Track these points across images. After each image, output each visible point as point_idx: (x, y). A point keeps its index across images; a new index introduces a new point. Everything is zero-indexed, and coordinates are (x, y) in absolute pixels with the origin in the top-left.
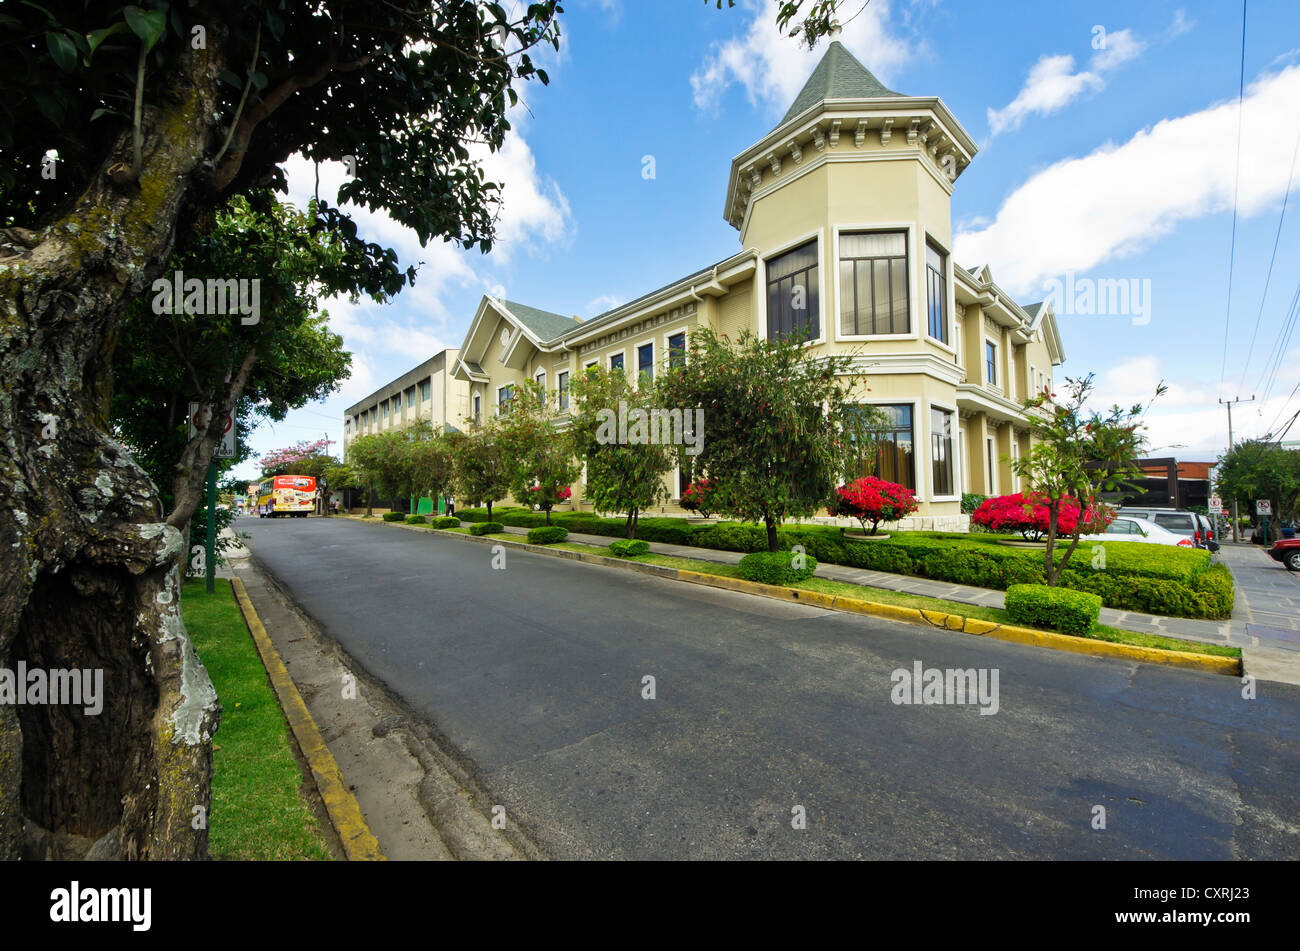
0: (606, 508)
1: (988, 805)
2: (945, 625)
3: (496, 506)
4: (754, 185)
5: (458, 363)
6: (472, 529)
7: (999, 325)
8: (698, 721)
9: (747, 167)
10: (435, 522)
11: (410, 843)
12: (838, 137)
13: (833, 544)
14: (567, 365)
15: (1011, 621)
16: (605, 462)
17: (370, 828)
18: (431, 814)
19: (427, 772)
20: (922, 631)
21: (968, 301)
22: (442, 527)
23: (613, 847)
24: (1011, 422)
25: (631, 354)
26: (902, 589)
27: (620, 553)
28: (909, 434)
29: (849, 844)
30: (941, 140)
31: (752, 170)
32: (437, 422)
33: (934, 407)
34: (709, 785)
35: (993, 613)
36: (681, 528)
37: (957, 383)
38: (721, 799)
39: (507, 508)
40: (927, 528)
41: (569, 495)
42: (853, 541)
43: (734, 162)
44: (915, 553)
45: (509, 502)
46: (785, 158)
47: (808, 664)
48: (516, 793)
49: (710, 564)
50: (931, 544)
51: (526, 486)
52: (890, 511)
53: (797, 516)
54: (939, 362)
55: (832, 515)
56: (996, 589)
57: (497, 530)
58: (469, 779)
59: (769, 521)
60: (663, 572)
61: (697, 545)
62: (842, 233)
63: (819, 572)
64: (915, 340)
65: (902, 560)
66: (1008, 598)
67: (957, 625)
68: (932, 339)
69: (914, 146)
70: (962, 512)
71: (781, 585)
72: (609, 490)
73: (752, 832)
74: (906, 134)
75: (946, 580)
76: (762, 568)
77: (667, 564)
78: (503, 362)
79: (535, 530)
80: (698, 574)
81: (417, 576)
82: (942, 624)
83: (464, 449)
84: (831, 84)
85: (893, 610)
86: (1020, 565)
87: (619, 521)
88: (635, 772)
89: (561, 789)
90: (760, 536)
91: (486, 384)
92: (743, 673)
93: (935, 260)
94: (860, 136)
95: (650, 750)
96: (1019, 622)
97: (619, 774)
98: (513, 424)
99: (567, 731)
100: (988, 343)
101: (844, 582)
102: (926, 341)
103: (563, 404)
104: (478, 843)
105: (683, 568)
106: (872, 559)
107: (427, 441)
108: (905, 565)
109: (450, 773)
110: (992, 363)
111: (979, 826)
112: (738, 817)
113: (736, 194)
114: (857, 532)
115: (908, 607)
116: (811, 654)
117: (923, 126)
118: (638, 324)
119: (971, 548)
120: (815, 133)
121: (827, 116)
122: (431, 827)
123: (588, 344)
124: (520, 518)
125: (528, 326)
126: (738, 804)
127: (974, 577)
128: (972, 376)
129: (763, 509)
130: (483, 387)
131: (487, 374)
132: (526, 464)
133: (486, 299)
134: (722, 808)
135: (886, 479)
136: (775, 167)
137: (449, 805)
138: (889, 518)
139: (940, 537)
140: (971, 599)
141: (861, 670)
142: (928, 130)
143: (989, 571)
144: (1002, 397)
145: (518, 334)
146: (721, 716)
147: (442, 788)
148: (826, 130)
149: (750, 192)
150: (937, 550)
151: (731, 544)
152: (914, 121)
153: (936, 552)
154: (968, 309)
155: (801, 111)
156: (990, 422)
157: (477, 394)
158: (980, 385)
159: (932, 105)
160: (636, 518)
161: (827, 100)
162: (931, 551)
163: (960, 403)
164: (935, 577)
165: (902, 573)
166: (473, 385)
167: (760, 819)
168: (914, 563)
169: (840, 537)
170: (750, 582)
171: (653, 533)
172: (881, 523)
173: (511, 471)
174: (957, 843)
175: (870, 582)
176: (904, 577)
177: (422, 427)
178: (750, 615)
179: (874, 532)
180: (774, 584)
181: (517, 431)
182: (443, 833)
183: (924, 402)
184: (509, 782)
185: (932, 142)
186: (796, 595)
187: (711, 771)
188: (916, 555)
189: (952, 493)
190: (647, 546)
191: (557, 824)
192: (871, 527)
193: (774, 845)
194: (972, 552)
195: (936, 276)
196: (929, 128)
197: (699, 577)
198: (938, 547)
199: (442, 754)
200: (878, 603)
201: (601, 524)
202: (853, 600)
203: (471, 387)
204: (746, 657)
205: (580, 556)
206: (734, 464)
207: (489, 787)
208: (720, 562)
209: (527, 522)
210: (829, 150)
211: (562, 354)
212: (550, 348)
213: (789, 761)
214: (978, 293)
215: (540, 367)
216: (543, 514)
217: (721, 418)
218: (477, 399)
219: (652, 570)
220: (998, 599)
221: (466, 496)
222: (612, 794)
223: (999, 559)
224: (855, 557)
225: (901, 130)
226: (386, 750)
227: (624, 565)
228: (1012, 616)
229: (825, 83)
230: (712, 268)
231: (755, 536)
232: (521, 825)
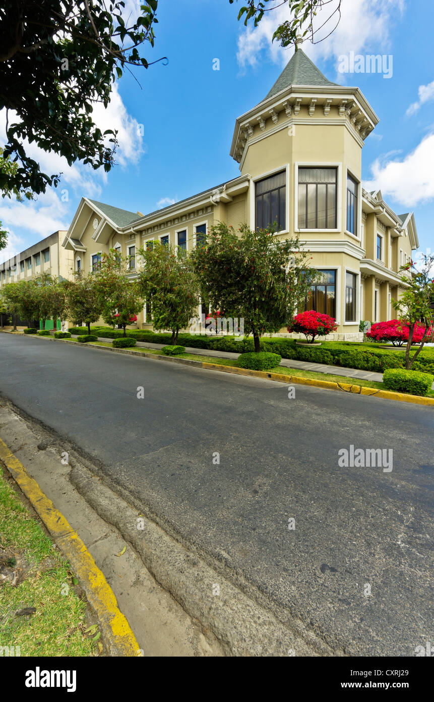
0: (161, 327)
1: (378, 477)
2: (351, 390)
3: (93, 326)
4: (248, 135)
5: (66, 239)
6: (78, 338)
7: (384, 225)
8: (222, 439)
9: (245, 125)
10: (56, 335)
11: (69, 503)
12: (299, 109)
13: (290, 348)
14: (134, 242)
15: (384, 388)
16: (160, 300)
17: (46, 495)
18: (78, 488)
19: (73, 467)
20: (339, 393)
21: (368, 211)
22: (60, 338)
23: (183, 501)
24: (388, 281)
25: (173, 236)
26: (328, 372)
27: (168, 353)
28: (334, 287)
29: (307, 497)
30: (358, 114)
31: (248, 126)
32: (54, 274)
33: (348, 272)
34: (231, 470)
35: (376, 384)
36: (203, 339)
37: (361, 258)
38: (238, 477)
39: (99, 327)
40: (341, 340)
41: (136, 320)
42: (301, 346)
43: (237, 120)
44: (335, 353)
45: (101, 323)
46: (267, 120)
47: (280, 411)
48: (126, 476)
49: (221, 359)
50: (343, 348)
51: (111, 314)
52: (322, 330)
53: (270, 332)
54: (353, 246)
55: (290, 332)
56: (377, 372)
57: (94, 340)
58: (98, 470)
59: (255, 334)
60: (193, 364)
61: (212, 349)
62: (300, 168)
63: (282, 363)
64: (339, 233)
65: (327, 357)
66: (385, 376)
67: (357, 390)
68: (348, 232)
69: (343, 116)
70: (360, 331)
71: (261, 370)
72: (161, 317)
73: (256, 492)
74: (339, 109)
75: (351, 367)
76: (251, 361)
77: (196, 359)
78: (95, 239)
79: (117, 340)
80: (214, 365)
81: (50, 365)
82: (349, 390)
83: (73, 291)
84: (296, 75)
85: (323, 383)
86: (391, 359)
87: (167, 335)
88: (190, 465)
89: (150, 474)
90: (249, 344)
91: (84, 252)
92: (244, 416)
93: (352, 185)
94: (312, 109)
95: (197, 454)
96: (390, 389)
97: (182, 466)
98: (103, 277)
99: (150, 445)
100: (378, 236)
101: (295, 368)
102: (345, 233)
103: (132, 266)
104: (107, 502)
105: (205, 361)
106: (311, 356)
107: (50, 286)
108: (329, 359)
109: (87, 467)
110: (380, 248)
111: (373, 487)
112: (248, 485)
113: (238, 141)
114: (303, 342)
115: (330, 381)
116: (281, 406)
117: (349, 105)
118: (178, 218)
119: (365, 350)
120: (286, 105)
121: (293, 95)
122: (79, 495)
123: (147, 230)
124: (107, 333)
125: (110, 218)
126: (247, 479)
127: (366, 366)
128: (369, 254)
129: (252, 328)
130: (82, 255)
131: (84, 246)
132: (111, 301)
133: (83, 200)
134: (239, 481)
135: (320, 311)
136: (262, 125)
137: (88, 483)
138: (321, 334)
139: (348, 344)
140: (364, 377)
141: (308, 413)
142: (351, 107)
143: (374, 362)
144: (384, 267)
145: (104, 222)
146: (234, 437)
147: (83, 475)
148: (292, 104)
149: (246, 140)
150: (347, 351)
151: (232, 348)
152: (343, 102)
153: (346, 352)
154: (369, 215)
155: (278, 91)
156: (377, 281)
157: (78, 258)
158: (373, 260)
159: (354, 92)
160: (177, 333)
161: (294, 86)
162: (344, 352)
163: (361, 269)
164: (345, 366)
165: (327, 364)
166: (76, 253)
167: (260, 486)
168: (334, 359)
169: (294, 344)
170: (243, 369)
171: (186, 342)
172: (317, 336)
173: (102, 305)
174: (362, 496)
175: (310, 369)
176: (328, 366)
177: (46, 277)
178: (245, 386)
179: (313, 341)
180: (257, 370)
181: (105, 282)
182: (86, 498)
183: (342, 268)
184: (121, 471)
185: (353, 115)
186: (270, 376)
187: (231, 463)
188: (335, 354)
189: (355, 320)
190: (183, 349)
191: (151, 490)
192: (311, 339)
193: (268, 498)
194: (365, 352)
195: (352, 196)
196: (352, 106)
197: (214, 366)
198: (347, 349)
199: (80, 457)
200: (315, 379)
201: (155, 336)
202: (301, 378)
203: (75, 255)
204: (245, 407)
205: (144, 354)
206: (235, 302)
207: (110, 473)
208: (227, 358)
209: (112, 336)
210: (294, 117)
211: (131, 235)
212: (123, 231)
213: (273, 458)
214: (374, 206)
215: (117, 243)
216: (121, 331)
217: (229, 276)
218: (79, 262)
219: (187, 363)
220: (379, 377)
221: (75, 319)
222: (179, 476)
223: (379, 356)
224: (302, 355)
225: (335, 107)
226: (47, 457)
227: (171, 360)
228: (386, 385)
229: (292, 75)
230: (223, 185)
231: (246, 344)
232: (131, 492)
